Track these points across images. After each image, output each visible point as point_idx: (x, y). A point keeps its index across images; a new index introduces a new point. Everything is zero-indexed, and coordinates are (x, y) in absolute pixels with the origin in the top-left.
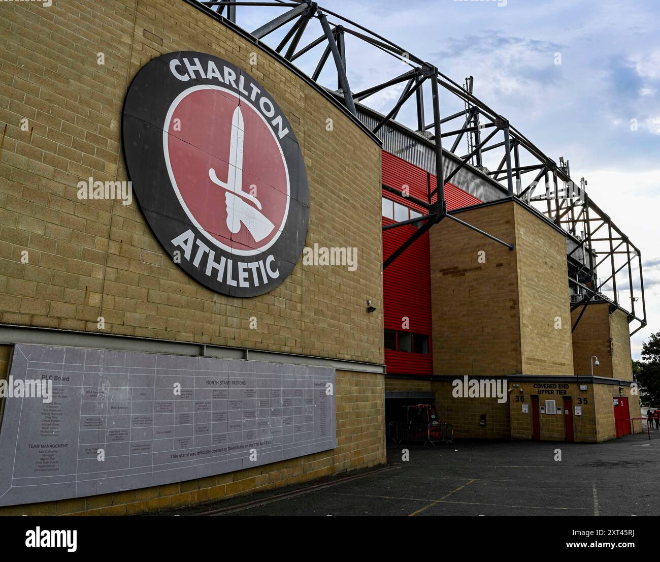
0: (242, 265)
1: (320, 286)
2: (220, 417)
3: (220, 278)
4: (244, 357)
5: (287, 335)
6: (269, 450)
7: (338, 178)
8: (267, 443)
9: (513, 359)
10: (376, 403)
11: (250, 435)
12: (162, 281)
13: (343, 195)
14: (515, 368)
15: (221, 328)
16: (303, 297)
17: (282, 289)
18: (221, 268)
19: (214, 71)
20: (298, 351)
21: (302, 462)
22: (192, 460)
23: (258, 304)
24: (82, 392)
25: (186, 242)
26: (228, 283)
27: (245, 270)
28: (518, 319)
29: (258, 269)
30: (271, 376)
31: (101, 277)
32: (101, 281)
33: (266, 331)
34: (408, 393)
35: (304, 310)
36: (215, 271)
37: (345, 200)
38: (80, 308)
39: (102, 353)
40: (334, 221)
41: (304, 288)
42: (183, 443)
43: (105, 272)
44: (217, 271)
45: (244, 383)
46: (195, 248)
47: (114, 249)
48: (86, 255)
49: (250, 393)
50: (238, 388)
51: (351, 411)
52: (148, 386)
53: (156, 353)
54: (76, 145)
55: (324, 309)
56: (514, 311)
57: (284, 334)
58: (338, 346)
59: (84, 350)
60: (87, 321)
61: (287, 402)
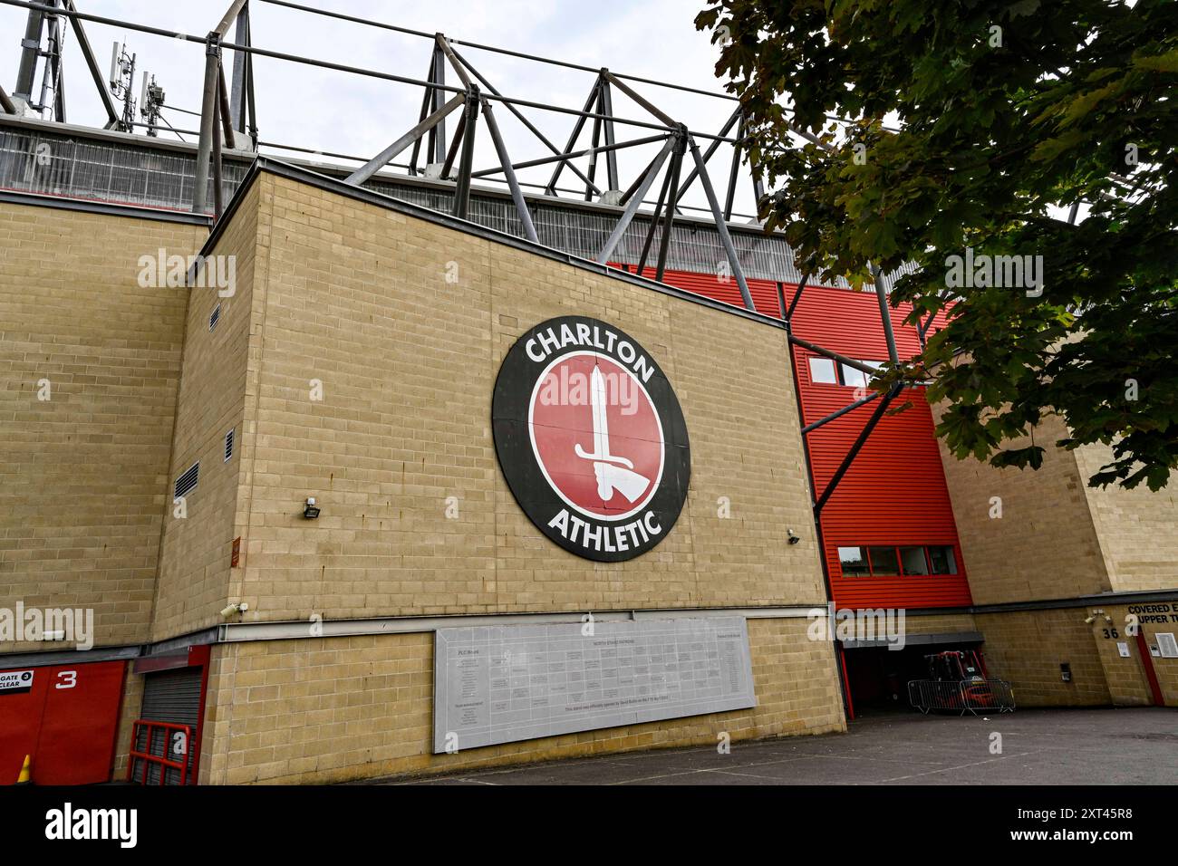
0: (618, 530)
1: (715, 529)
2: (610, 673)
3: (598, 548)
4: (631, 618)
5: (677, 590)
6: (666, 705)
7: (725, 397)
8: (663, 698)
9: (1091, 568)
10: (819, 653)
11: (643, 690)
12: (545, 561)
13: (734, 416)
14: (1098, 582)
15: (605, 593)
16: (694, 545)
17: (665, 542)
18: (597, 537)
19: (567, 336)
20: (694, 604)
21: (710, 720)
22: (586, 712)
23: (642, 563)
24: (490, 661)
25: (561, 522)
26: (606, 550)
27: (622, 534)
28: (1084, 504)
29: (637, 530)
30: (661, 633)
31: (493, 568)
32: (493, 572)
33: (652, 589)
34: (931, 636)
35: (696, 560)
36: (592, 542)
37: (738, 420)
38: (481, 595)
39: (502, 629)
40: (725, 450)
41: (694, 536)
42: (577, 697)
43: (496, 563)
44: (594, 541)
45: (632, 642)
46: (571, 524)
47: (501, 542)
48: (479, 552)
49: (640, 650)
50: (628, 646)
51: (776, 663)
52: (541, 651)
53: (545, 624)
54: (459, 462)
55: (725, 554)
56: (1075, 492)
57: (674, 589)
58: (748, 592)
59: (487, 628)
60: (487, 605)
61: (684, 657)
